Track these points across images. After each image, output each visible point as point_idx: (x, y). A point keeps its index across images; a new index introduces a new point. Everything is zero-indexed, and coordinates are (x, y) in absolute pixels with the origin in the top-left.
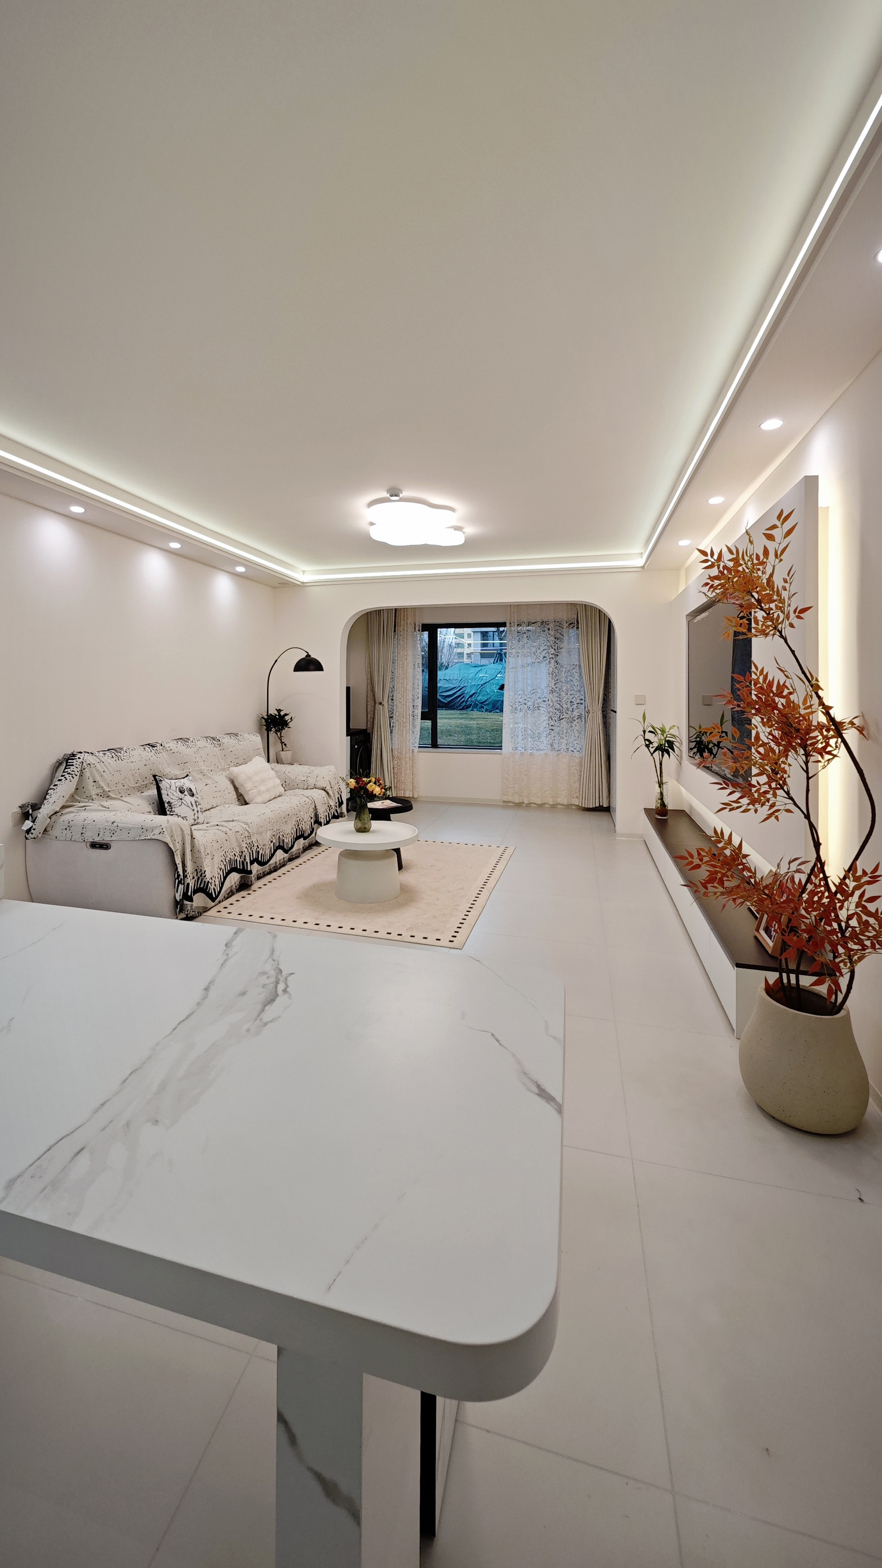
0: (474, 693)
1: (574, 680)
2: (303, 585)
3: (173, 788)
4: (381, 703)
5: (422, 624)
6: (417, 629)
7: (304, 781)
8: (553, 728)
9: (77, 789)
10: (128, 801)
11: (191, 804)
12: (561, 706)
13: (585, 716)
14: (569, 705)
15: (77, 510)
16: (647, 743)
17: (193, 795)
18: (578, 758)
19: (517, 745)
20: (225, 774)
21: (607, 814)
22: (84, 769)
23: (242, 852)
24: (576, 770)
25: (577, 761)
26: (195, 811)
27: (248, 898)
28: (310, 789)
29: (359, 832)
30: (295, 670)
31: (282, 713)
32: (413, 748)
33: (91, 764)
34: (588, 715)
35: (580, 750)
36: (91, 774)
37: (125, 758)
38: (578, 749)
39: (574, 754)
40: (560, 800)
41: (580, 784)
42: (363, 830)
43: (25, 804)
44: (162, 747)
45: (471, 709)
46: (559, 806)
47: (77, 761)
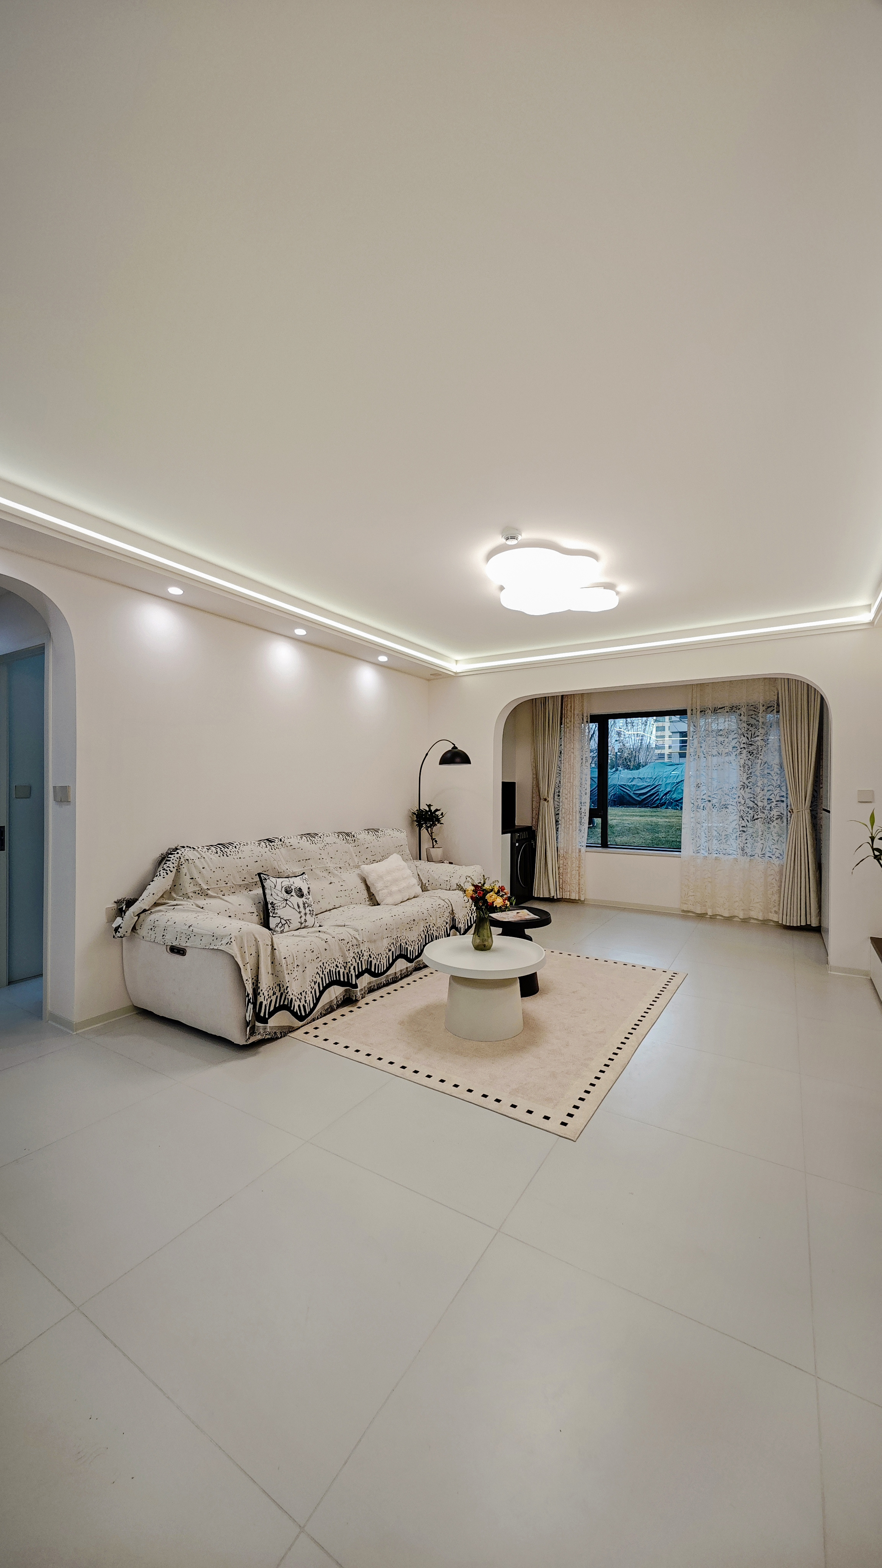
0: (669, 791)
1: (772, 773)
2: (456, 676)
3: (279, 887)
4: (545, 800)
5: (590, 715)
6: (585, 720)
7: (447, 881)
8: (745, 829)
9: (175, 886)
10: (228, 901)
11: (298, 905)
12: (756, 804)
13: (787, 816)
14: (766, 804)
15: (175, 591)
16: (877, 853)
17: (302, 896)
18: (777, 865)
19: (699, 848)
20: (358, 871)
21: (817, 935)
22: (182, 865)
23: (346, 963)
24: (774, 879)
25: (777, 869)
26: (302, 914)
27: (349, 1016)
28: (453, 890)
29: (477, 950)
30: (440, 764)
31: (433, 809)
32: (580, 847)
33: (189, 860)
34: (791, 815)
35: (780, 856)
36: (189, 869)
37: (231, 854)
38: (777, 855)
39: (772, 861)
40: (753, 914)
41: (780, 897)
42: (482, 947)
43: (120, 900)
44: (282, 842)
45: (665, 806)
46: (752, 921)
47: (174, 856)
